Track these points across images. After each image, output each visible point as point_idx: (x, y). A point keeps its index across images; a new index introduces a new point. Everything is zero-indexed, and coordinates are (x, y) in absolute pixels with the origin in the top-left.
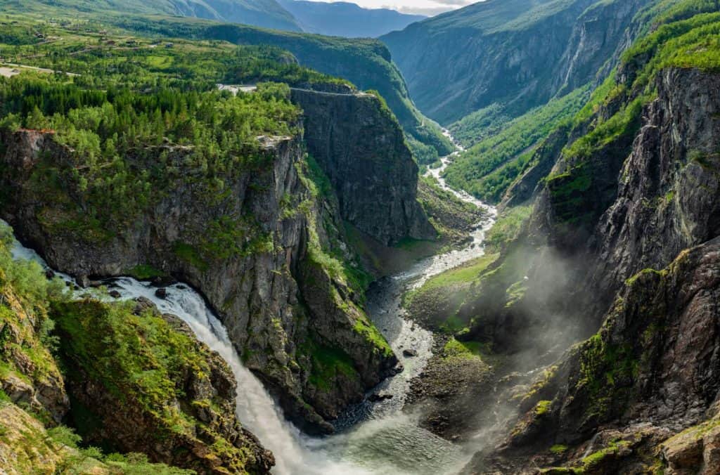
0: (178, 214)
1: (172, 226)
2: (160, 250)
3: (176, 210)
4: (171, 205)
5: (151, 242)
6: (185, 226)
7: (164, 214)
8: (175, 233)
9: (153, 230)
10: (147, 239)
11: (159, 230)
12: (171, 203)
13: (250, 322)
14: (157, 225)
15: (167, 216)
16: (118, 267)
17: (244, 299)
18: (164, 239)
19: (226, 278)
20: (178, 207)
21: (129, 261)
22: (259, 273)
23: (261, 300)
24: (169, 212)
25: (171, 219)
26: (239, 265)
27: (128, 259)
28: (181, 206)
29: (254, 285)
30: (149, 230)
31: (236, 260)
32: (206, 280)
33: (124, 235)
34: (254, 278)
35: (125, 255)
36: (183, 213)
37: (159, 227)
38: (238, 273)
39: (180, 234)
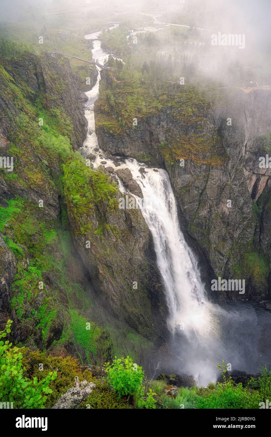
0: (165, 126)
1: (162, 133)
2: (156, 147)
4: (161, 120)
5: (151, 141)
6: (169, 135)
7: (156, 125)
8: (164, 139)
9: (151, 134)
10: (147, 139)
11: (155, 135)
12: (160, 118)
13: (198, 208)
14: (153, 131)
15: (158, 127)
16: (128, 151)
17: (196, 192)
18: (158, 141)
19: (185, 174)
20: (165, 122)
21: (136, 149)
22: (210, 179)
23: (208, 197)
24: (159, 124)
25: (161, 129)
26: (195, 168)
27: (135, 148)
28: (167, 121)
29: (206, 186)
30: (148, 133)
31: (192, 164)
32: (172, 171)
33: (128, 133)
34: (207, 181)
35: (133, 145)
36: (169, 126)
37: (155, 132)
38: (195, 174)
39: (167, 140)
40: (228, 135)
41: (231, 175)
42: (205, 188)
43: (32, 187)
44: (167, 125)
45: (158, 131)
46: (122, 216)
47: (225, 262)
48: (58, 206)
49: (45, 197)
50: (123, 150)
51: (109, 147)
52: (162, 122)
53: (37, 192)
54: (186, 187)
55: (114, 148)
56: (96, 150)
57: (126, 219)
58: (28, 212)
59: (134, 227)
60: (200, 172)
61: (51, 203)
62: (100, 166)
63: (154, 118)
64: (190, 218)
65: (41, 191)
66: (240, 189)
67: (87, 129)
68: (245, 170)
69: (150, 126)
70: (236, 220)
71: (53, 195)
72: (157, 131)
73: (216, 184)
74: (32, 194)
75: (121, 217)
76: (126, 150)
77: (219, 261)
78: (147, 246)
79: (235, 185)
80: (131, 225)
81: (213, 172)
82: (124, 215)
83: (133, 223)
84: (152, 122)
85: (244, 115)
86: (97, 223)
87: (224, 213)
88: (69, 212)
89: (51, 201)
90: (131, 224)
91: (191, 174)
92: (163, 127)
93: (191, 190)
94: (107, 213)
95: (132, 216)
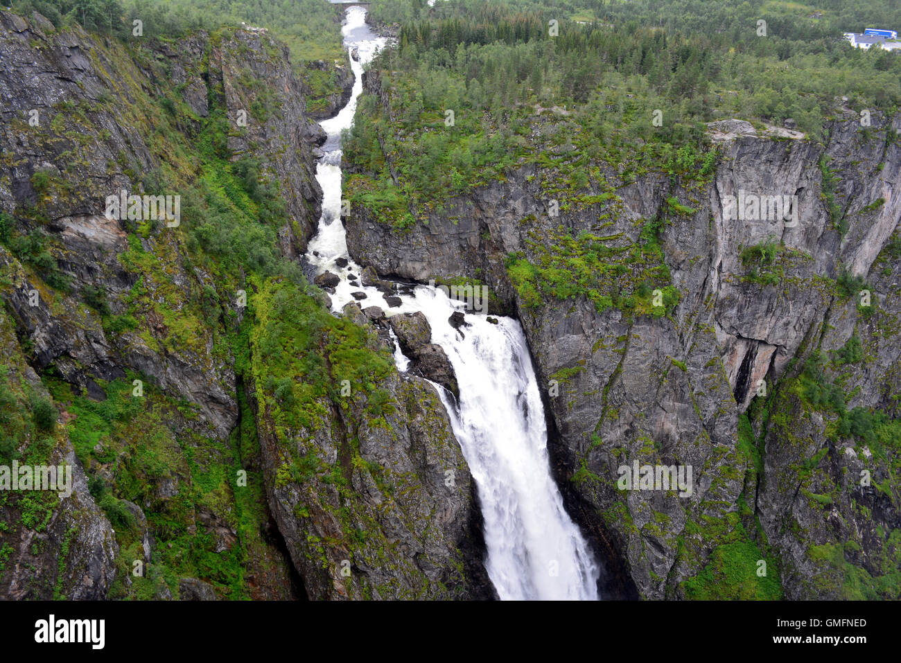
0: (521, 211)
1: (511, 228)
2: (494, 262)
3: (517, 204)
4: (508, 196)
5: (481, 246)
6: (529, 234)
7: (498, 206)
8: (516, 241)
9: (484, 228)
10: (474, 240)
11: (493, 231)
12: (508, 191)
13: (601, 421)
14: (488, 221)
15: (503, 211)
16: (424, 269)
17: (596, 381)
18: (499, 246)
19: (568, 332)
20: (520, 200)
21: (445, 265)
22: (633, 347)
23: (625, 394)
24: (505, 205)
25: (510, 217)
26: (594, 319)
27: (442, 262)
28: (525, 199)
29: (621, 365)
30: (475, 226)
31: (588, 308)
32: (534, 323)
33: (426, 222)
34: (624, 355)
35: (436, 254)
36: (529, 212)
37: (493, 225)
38: (593, 333)
39: (522, 244)
40: (677, 239)
41: (685, 339)
42: (617, 372)
43: (171, 350)
44: (526, 209)
45: (503, 222)
46: (401, 438)
47: (668, 567)
48: (233, 403)
49: (201, 378)
50: (410, 265)
51: (376, 257)
52: (511, 202)
53: (183, 365)
54: (569, 365)
55: (388, 260)
56: (341, 263)
57: (412, 446)
58: (154, 415)
59: (433, 467)
60: (607, 329)
61: (216, 395)
62: (351, 304)
63: (493, 191)
64: (578, 448)
65: (193, 362)
66: (706, 376)
67: (321, 211)
68: (717, 328)
69: (482, 210)
70: (697, 457)
71: (223, 374)
72: (499, 222)
73: (645, 361)
74: (168, 369)
75: (398, 438)
76: (418, 266)
77: (651, 564)
78: (464, 519)
79: (694, 365)
80: (425, 461)
81: (639, 330)
82: (406, 434)
83: (429, 458)
84: (487, 200)
85: (713, 192)
86: (336, 452)
87: (667, 436)
88: (261, 422)
89: (218, 391)
90: (425, 458)
91: (584, 333)
92: (514, 211)
93: (582, 374)
94: (361, 428)
95: (427, 439)
